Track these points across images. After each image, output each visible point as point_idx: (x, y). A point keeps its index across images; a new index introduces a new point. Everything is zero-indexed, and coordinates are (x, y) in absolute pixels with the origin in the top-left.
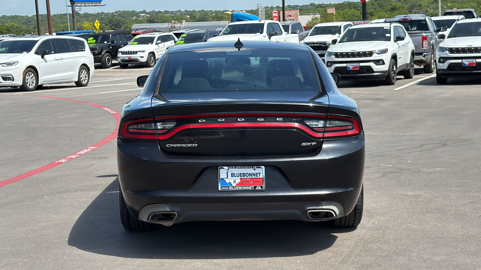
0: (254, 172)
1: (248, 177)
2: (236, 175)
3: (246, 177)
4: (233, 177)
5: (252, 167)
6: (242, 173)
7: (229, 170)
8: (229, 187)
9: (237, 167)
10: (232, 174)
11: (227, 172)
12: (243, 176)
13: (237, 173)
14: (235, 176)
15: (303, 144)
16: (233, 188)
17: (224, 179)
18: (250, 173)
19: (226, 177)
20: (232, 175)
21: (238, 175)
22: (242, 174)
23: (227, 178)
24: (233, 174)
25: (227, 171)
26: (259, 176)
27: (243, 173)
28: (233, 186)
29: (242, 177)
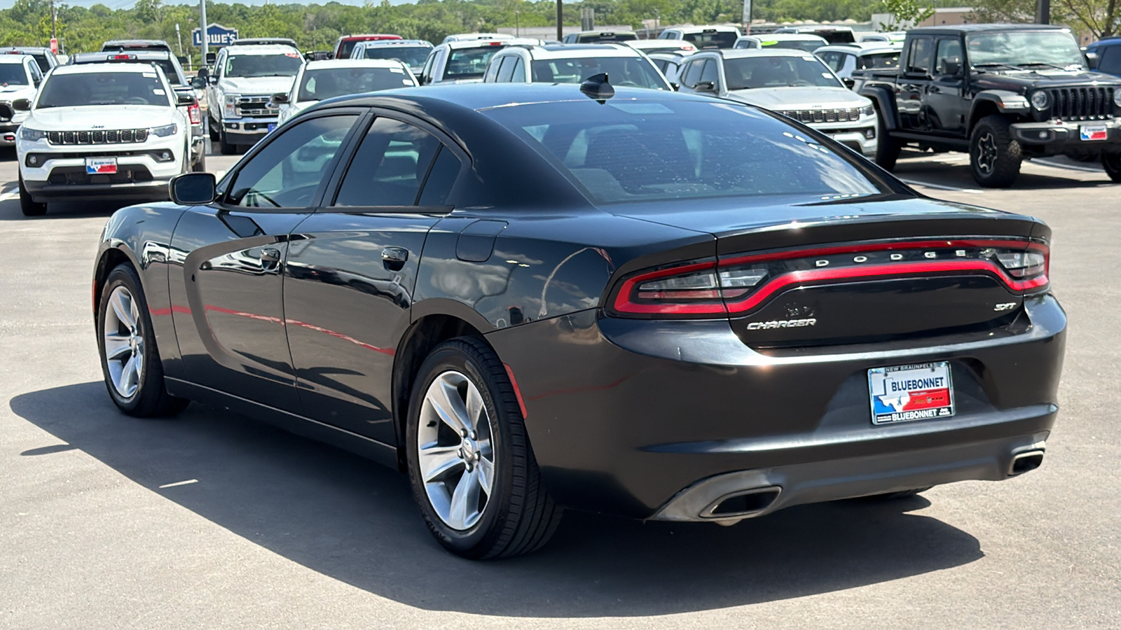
0: (933, 376)
1: (923, 389)
2: (900, 387)
3: (918, 389)
4: (895, 390)
5: (929, 365)
6: (910, 381)
7: (888, 377)
8: (891, 415)
9: (902, 367)
10: (893, 383)
11: (884, 381)
12: (914, 388)
13: (902, 382)
14: (900, 390)
15: (997, 306)
16: (900, 417)
17: (880, 397)
18: (924, 380)
19: (883, 393)
20: (893, 387)
21: (904, 387)
22: (911, 383)
23: (885, 394)
24: (895, 383)
25: (884, 378)
26: (942, 385)
27: (913, 381)
28: (897, 411)
29: (912, 390)
